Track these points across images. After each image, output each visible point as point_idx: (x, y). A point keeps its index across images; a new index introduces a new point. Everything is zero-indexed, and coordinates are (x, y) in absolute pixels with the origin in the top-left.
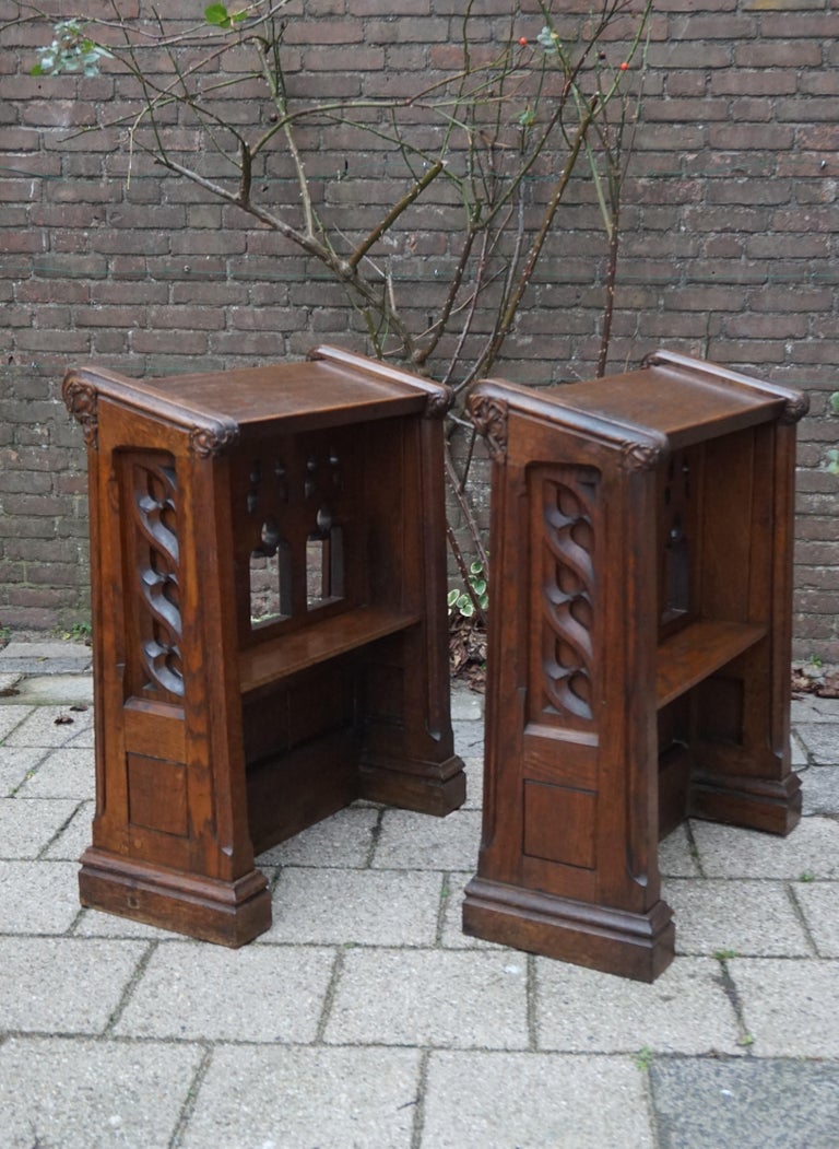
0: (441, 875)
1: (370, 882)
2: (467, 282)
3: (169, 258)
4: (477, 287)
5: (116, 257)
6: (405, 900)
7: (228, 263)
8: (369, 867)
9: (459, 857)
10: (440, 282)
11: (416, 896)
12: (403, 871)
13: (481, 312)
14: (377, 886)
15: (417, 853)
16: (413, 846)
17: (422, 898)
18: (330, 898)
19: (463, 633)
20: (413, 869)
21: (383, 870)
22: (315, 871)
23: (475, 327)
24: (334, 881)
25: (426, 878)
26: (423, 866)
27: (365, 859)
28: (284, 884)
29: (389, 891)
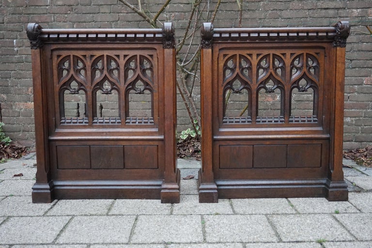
0: (200, 216)
1: (173, 219)
2: (191, 28)
3: (93, 23)
4: (194, 29)
5: (76, 23)
6: (188, 225)
7: (113, 24)
8: (172, 214)
9: (205, 209)
10: (182, 28)
11: (192, 224)
12: (185, 215)
13: (196, 38)
14: (176, 221)
15: (189, 209)
16: (187, 207)
17: (194, 224)
18: (159, 226)
19: (192, 142)
20: (189, 214)
21: (177, 215)
22: (151, 216)
23: (194, 43)
24: (159, 219)
25: (194, 217)
26: (192, 213)
27: (170, 211)
28: (140, 221)
29: (181, 222)
